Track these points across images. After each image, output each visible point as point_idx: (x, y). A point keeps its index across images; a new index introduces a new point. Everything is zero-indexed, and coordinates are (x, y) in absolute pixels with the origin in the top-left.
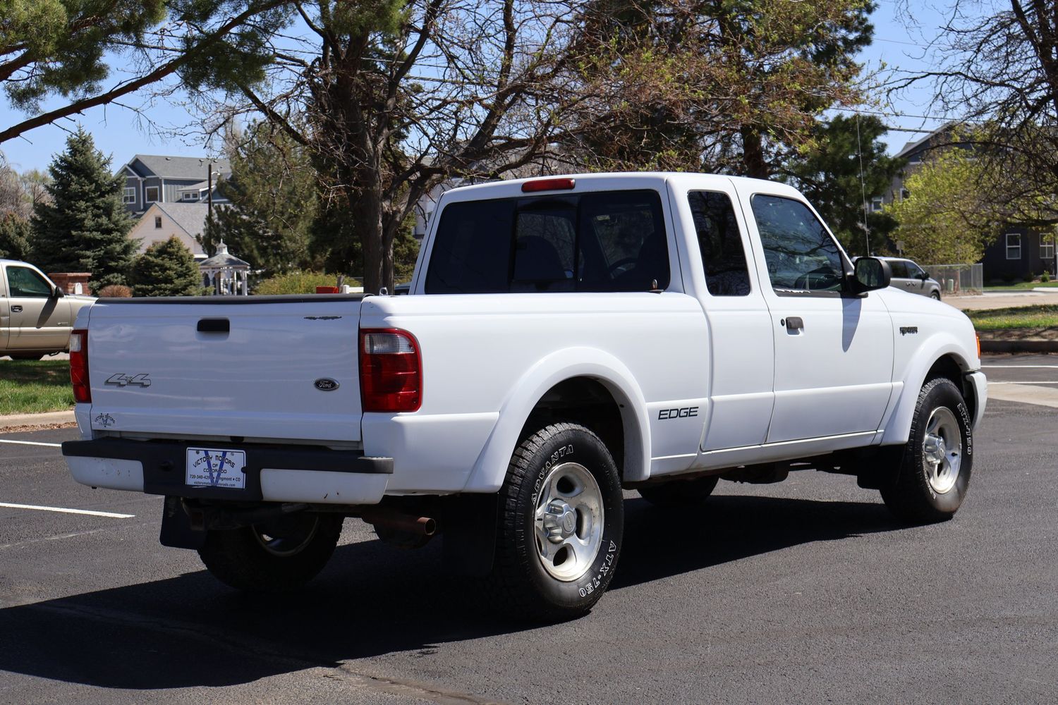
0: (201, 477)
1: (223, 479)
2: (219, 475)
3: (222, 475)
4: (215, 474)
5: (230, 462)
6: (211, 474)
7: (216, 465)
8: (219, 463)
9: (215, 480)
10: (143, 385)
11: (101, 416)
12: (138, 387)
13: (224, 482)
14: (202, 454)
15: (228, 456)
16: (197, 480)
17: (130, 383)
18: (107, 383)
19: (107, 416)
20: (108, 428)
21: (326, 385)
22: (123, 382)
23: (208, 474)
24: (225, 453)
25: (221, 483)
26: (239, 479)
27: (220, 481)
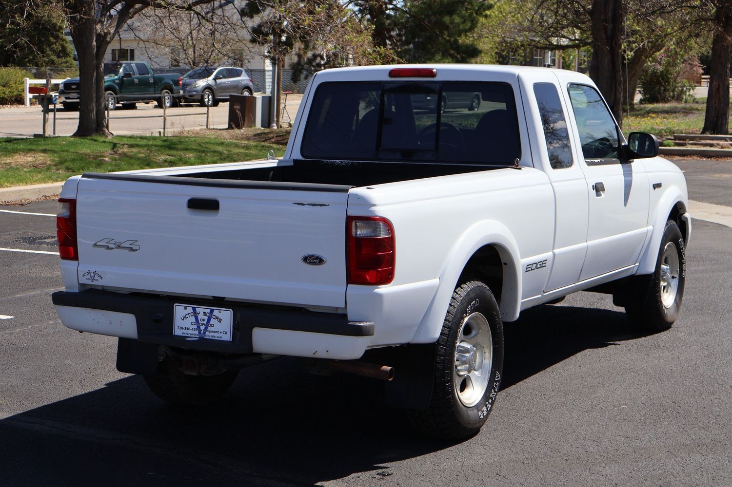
0: (188, 329)
1: (210, 332)
2: (206, 328)
3: (210, 329)
4: (202, 328)
5: (217, 318)
7: (204, 320)
8: (206, 318)
9: (202, 332)
10: (131, 250)
11: (89, 272)
12: (127, 251)
13: (212, 334)
14: (190, 310)
15: (216, 313)
16: (184, 331)
17: (119, 247)
18: (95, 245)
19: (95, 273)
20: (95, 283)
21: (314, 260)
22: (111, 246)
23: (196, 327)
24: (212, 311)
25: (208, 335)
26: (226, 333)
27: (207, 333)
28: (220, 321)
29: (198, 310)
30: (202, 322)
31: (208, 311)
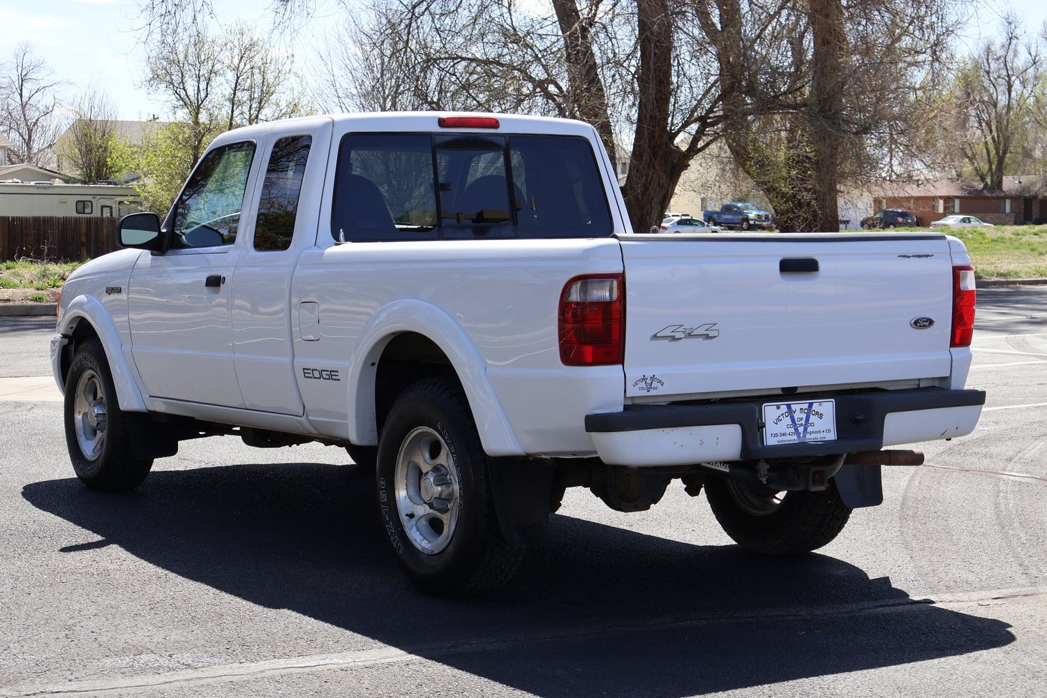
0: (784, 434)
1: (811, 433)
2: (805, 429)
3: (810, 429)
4: (801, 429)
5: (817, 413)
6: (796, 430)
7: (801, 419)
8: (804, 416)
9: (801, 435)
10: (707, 337)
11: (644, 379)
13: (813, 436)
14: (784, 409)
15: (816, 407)
16: (779, 438)
17: (690, 335)
18: (655, 337)
19: (653, 378)
20: (652, 393)
21: (923, 323)
22: (677, 335)
23: (793, 430)
24: (811, 405)
25: (810, 438)
27: (808, 436)
28: (821, 416)
29: (793, 407)
30: (800, 423)
31: (806, 406)
